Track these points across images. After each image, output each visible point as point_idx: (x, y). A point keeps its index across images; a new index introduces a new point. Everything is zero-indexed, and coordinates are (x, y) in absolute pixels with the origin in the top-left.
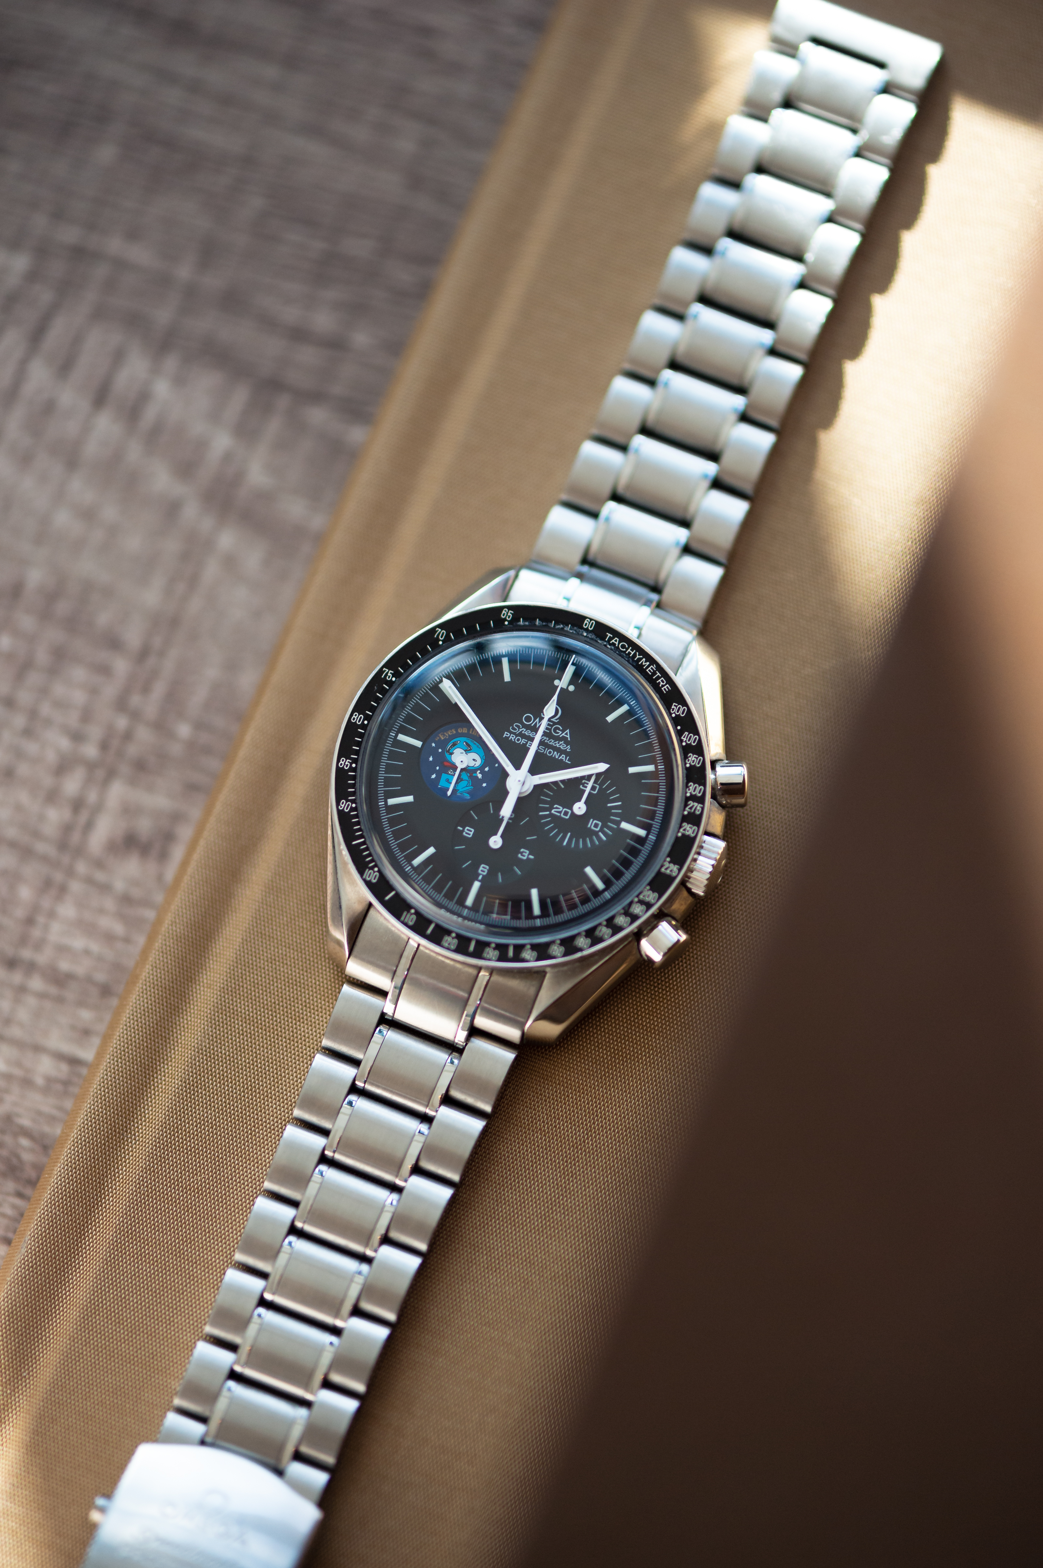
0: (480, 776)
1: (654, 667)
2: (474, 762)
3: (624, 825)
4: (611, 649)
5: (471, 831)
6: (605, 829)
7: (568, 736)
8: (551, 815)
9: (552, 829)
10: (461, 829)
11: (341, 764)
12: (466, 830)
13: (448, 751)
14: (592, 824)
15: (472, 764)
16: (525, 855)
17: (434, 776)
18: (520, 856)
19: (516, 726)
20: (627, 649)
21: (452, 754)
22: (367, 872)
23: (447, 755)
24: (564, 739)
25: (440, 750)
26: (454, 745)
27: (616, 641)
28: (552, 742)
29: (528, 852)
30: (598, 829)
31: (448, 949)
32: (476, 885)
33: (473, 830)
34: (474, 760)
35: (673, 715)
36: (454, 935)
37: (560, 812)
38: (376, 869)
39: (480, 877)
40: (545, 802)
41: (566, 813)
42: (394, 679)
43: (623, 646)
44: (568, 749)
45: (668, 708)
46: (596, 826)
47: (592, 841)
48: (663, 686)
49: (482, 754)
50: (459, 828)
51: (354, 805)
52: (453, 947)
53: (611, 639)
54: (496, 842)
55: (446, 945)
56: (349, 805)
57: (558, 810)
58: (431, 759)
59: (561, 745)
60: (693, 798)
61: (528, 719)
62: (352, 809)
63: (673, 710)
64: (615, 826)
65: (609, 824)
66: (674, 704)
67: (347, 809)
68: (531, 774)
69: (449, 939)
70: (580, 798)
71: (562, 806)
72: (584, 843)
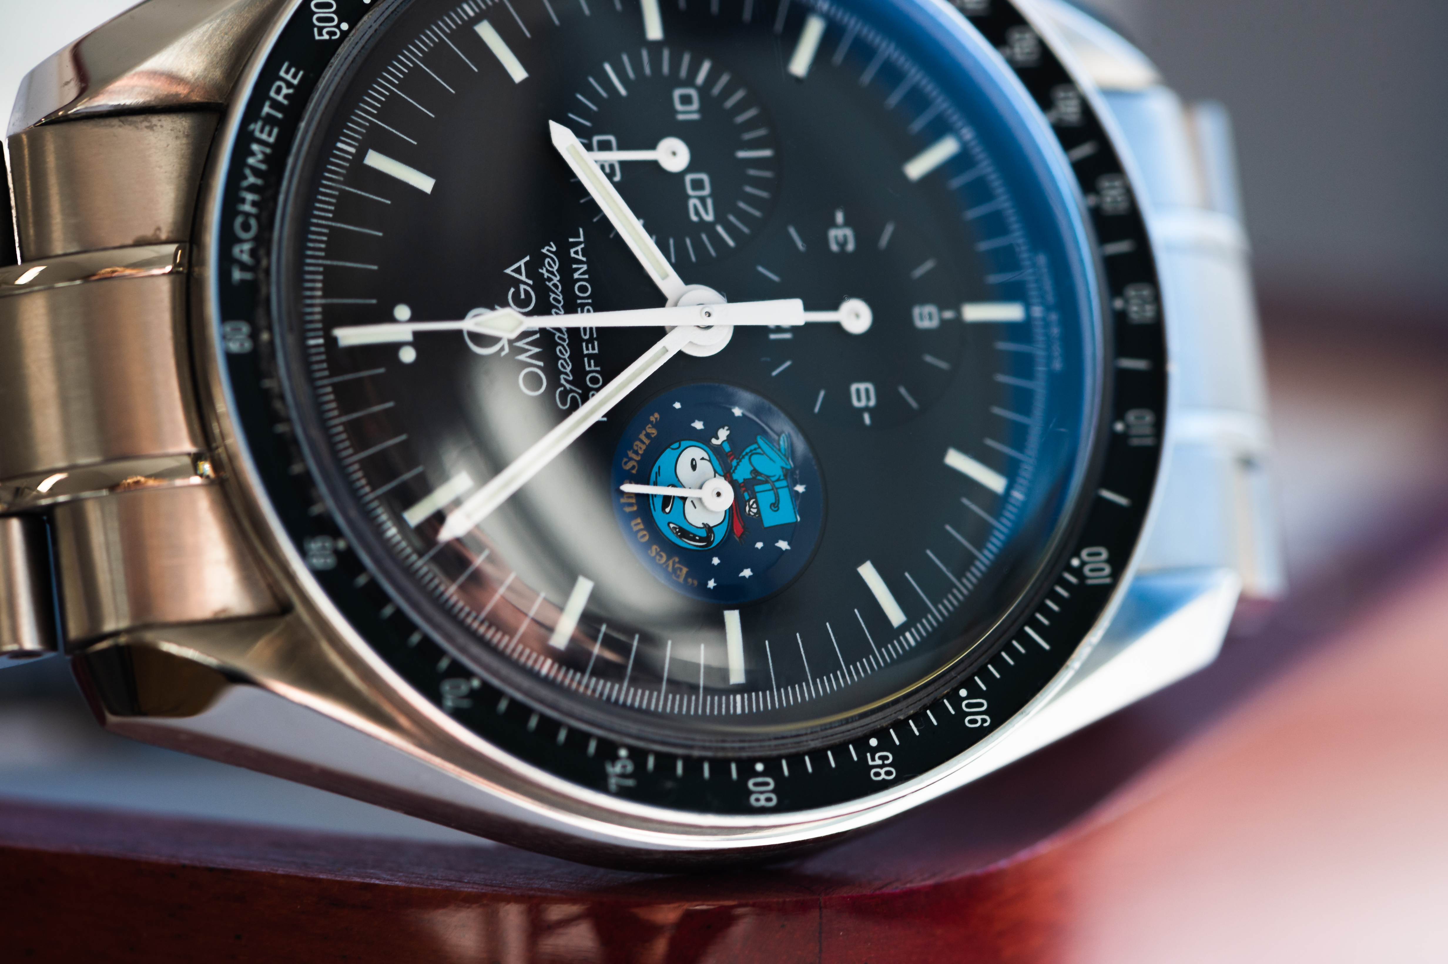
0: (723, 434)
1: (256, 127)
2: (700, 464)
3: (654, 30)
4: (268, 254)
5: (858, 391)
6: (683, 72)
7: (522, 263)
8: (720, 217)
9: (752, 200)
10: (866, 417)
11: (888, 773)
12: (863, 404)
13: (707, 539)
14: (688, 113)
15: (705, 467)
16: (840, 235)
17: (783, 545)
18: (849, 247)
20: (247, 215)
21: (709, 529)
22: (1094, 579)
23: (718, 536)
24: (532, 270)
25: (716, 561)
26: (684, 533)
27: (243, 251)
28: (557, 295)
29: (832, 232)
30: (693, 92)
31: (1157, 299)
33: (854, 387)
34: (694, 467)
35: (345, 26)
36: (1118, 304)
37: (702, 200)
38: (1075, 562)
39: (948, 315)
40: (698, 246)
41: (698, 185)
42: (623, 753)
43: (246, 227)
44: (549, 249)
45: (332, 47)
46: (686, 100)
47: (727, 93)
48: (289, 85)
50: (867, 422)
52: (1146, 292)
53: (244, 267)
54: (854, 316)
55: (1150, 309)
56: (968, 706)
57: (700, 207)
58: (747, 573)
59: (551, 269)
61: (533, 381)
62: (974, 692)
63: (335, 33)
64: (666, 54)
65: (666, 69)
66: (317, 38)
67: (981, 705)
68: (658, 300)
69: (1134, 309)
70: (655, 165)
71: (688, 197)
72: (741, 107)
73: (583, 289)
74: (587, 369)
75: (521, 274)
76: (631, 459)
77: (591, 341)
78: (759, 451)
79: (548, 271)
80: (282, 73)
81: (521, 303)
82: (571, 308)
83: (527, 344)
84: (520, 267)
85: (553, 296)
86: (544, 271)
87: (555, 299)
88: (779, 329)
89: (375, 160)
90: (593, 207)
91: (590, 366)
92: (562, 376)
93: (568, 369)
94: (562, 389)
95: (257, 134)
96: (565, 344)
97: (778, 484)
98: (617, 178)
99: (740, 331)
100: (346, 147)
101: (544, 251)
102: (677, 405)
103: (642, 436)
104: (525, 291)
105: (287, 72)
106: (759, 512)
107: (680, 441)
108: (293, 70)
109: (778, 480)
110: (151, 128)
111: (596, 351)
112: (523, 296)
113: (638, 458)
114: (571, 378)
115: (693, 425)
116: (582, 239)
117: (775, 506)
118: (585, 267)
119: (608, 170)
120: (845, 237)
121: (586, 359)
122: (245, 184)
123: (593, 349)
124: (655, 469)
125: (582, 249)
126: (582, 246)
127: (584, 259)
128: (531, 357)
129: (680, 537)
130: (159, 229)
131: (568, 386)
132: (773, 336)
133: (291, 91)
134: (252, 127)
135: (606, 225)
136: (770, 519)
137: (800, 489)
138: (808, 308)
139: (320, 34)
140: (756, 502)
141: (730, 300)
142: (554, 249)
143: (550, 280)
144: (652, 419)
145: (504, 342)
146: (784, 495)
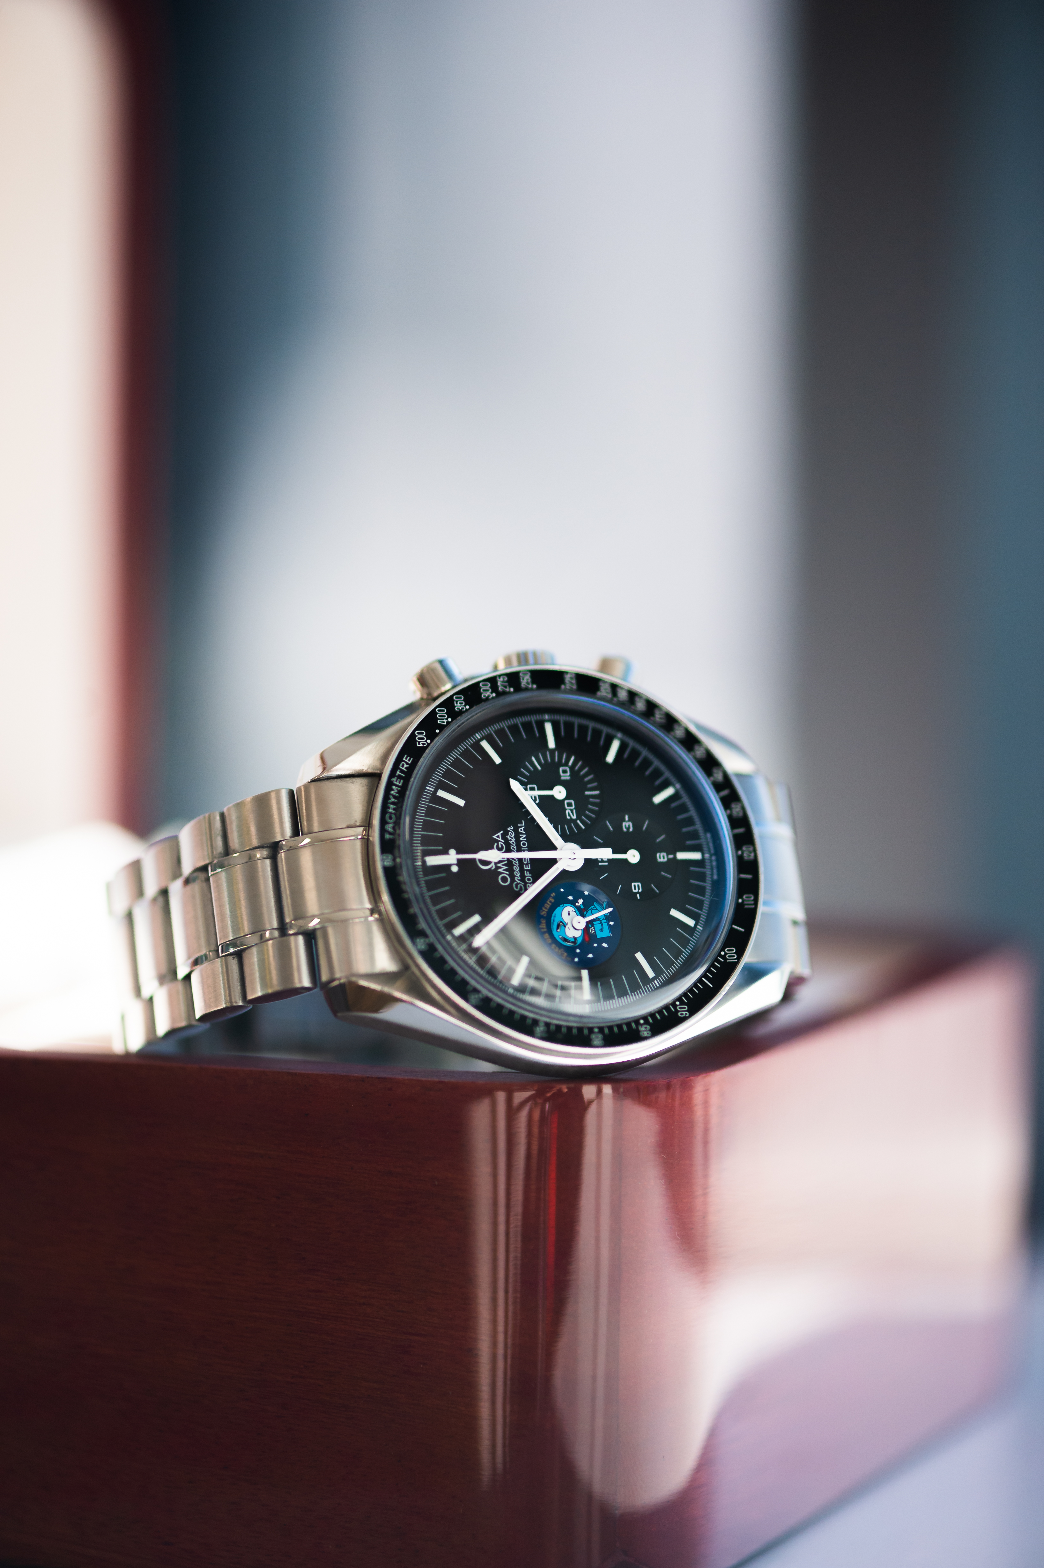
0: (581, 901)
1: (394, 780)
2: (571, 913)
3: (552, 744)
4: (399, 828)
5: (635, 886)
6: (563, 761)
7: (499, 834)
8: (578, 817)
9: (591, 811)
10: (638, 895)
11: (648, 1034)
12: (637, 891)
13: (574, 942)
14: (566, 777)
15: (573, 914)
16: (627, 825)
17: (605, 945)
18: (631, 829)
19: (517, 888)
20: (391, 813)
21: (575, 938)
22: (731, 960)
23: (579, 941)
24: (504, 837)
25: (578, 950)
26: (565, 940)
27: (389, 827)
28: (514, 846)
29: (624, 824)
30: (567, 769)
31: (755, 851)
32: (681, 856)
33: (633, 884)
34: (569, 914)
35: (429, 741)
36: (740, 852)
37: (572, 811)
38: (723, 953)
39: (671, 856)
40: (570, 828)
41: (569, 805)
42: (542, 1023)
43: (391, 818)
44: (511, 828)
45: (424, 749)
46: (565, 772)
47: (581, 769)
48: (407, 764)
49: (558, 909)
50: (639, 898)
51: (678, 1003)
52: (751, 849)
53: (390, 833)
54: (633, 856)
55: (752, 855)
56: (680, 1008)
57: (571, 813)
58: (590, 956)
59: (511, 836)
60: (494, 688)
61: (504, 879)
62: (682, 1003)
63: (425, 744)
64: (556, 754)
65: (556, 759)
66: (418, 745)
67: (685, 1008)
68: (554, 848)
69: (745, 855)
70: (552, 797)
71: (565, 810)
72: (586, 775)
73: (524, 844)
74: (526, 875)
75: (499, 838)
76: (544, 911)
77: (527, 864)
78: (595, 908)
79: (510, 837)
80: (404, 759)
81: (500, 849)
82: (519, 850)
83: (502, 865)
84: (499, 835)
85: (512, 846)
86: (508, 837)
87: (513, 848)
88: (602, 861)
89: (441, 793)
90: (528, 813)
91: (527, 874)
92: (516, 878)
93: (518, 875)
94: (515, 883)
95: (395, 782)
96: (517, 865)
97: (602, 921)
98: (537, 802)
99: (587, 861)
100: (430, 789)
101: (509, 829)
102: (562, 890)
103: (548, 902)
104: (501, 845)
105: (406, 759)
106: (595, 932)
107: (563, 904)
108: (409, 758)
109: (603, 920)
110: (353, 783)
111: (530, 868)
112: (500, 847)
113: (546, 910)
114: (519, 878)
115: (569, 898)
116: (523, 825)
117: (601, 930)
118: (525, 836)
119: (533, 798)
120: (629, 826)
121: (525, 871)
122: (390, 801)
123: (528, 867)
124: (553, 915)
125: (524, 829)
126: (524, 827)
127: (524, 833)
128: (504, 870)
129: (564, 941)
130: (356, 821)
131: (518, 882)
132: (600, 864)
133: (408, 766)
134: (392, 779)
135: (533, 820)
136: (600, 935)
137: (612, 923)
138: (614, 852)
139: (419, 744)
140: (594, 928)
141: (582, 848)
142: (512, 828)
143: (511, 840)
144: (552, 895)
145: (493, 864)
146: (605, 925)
